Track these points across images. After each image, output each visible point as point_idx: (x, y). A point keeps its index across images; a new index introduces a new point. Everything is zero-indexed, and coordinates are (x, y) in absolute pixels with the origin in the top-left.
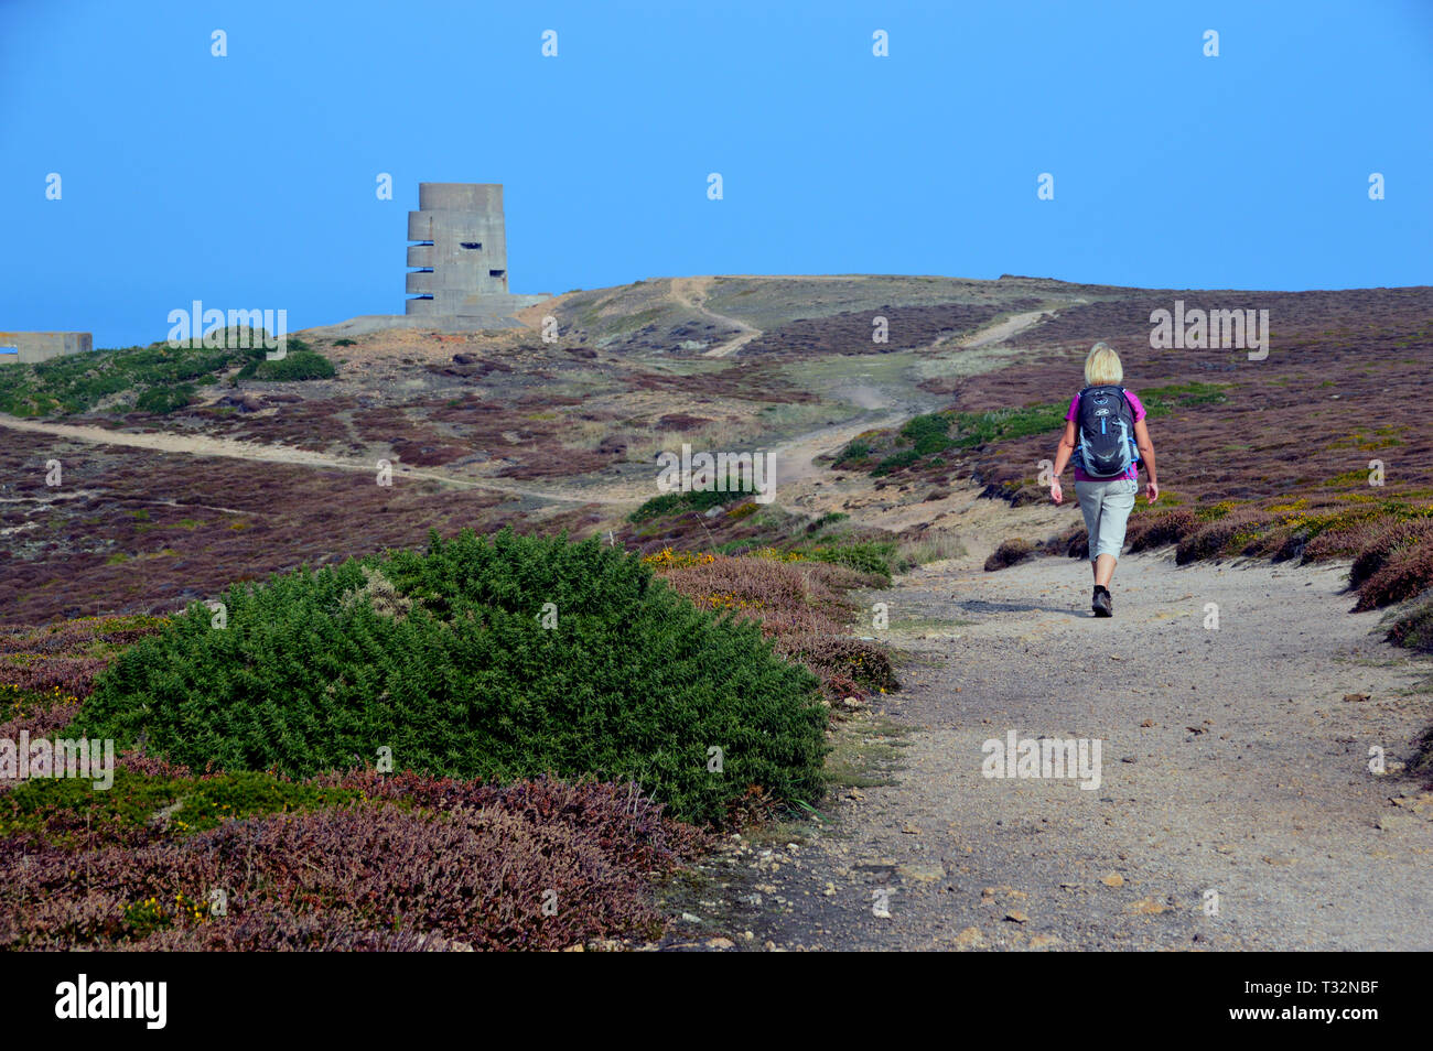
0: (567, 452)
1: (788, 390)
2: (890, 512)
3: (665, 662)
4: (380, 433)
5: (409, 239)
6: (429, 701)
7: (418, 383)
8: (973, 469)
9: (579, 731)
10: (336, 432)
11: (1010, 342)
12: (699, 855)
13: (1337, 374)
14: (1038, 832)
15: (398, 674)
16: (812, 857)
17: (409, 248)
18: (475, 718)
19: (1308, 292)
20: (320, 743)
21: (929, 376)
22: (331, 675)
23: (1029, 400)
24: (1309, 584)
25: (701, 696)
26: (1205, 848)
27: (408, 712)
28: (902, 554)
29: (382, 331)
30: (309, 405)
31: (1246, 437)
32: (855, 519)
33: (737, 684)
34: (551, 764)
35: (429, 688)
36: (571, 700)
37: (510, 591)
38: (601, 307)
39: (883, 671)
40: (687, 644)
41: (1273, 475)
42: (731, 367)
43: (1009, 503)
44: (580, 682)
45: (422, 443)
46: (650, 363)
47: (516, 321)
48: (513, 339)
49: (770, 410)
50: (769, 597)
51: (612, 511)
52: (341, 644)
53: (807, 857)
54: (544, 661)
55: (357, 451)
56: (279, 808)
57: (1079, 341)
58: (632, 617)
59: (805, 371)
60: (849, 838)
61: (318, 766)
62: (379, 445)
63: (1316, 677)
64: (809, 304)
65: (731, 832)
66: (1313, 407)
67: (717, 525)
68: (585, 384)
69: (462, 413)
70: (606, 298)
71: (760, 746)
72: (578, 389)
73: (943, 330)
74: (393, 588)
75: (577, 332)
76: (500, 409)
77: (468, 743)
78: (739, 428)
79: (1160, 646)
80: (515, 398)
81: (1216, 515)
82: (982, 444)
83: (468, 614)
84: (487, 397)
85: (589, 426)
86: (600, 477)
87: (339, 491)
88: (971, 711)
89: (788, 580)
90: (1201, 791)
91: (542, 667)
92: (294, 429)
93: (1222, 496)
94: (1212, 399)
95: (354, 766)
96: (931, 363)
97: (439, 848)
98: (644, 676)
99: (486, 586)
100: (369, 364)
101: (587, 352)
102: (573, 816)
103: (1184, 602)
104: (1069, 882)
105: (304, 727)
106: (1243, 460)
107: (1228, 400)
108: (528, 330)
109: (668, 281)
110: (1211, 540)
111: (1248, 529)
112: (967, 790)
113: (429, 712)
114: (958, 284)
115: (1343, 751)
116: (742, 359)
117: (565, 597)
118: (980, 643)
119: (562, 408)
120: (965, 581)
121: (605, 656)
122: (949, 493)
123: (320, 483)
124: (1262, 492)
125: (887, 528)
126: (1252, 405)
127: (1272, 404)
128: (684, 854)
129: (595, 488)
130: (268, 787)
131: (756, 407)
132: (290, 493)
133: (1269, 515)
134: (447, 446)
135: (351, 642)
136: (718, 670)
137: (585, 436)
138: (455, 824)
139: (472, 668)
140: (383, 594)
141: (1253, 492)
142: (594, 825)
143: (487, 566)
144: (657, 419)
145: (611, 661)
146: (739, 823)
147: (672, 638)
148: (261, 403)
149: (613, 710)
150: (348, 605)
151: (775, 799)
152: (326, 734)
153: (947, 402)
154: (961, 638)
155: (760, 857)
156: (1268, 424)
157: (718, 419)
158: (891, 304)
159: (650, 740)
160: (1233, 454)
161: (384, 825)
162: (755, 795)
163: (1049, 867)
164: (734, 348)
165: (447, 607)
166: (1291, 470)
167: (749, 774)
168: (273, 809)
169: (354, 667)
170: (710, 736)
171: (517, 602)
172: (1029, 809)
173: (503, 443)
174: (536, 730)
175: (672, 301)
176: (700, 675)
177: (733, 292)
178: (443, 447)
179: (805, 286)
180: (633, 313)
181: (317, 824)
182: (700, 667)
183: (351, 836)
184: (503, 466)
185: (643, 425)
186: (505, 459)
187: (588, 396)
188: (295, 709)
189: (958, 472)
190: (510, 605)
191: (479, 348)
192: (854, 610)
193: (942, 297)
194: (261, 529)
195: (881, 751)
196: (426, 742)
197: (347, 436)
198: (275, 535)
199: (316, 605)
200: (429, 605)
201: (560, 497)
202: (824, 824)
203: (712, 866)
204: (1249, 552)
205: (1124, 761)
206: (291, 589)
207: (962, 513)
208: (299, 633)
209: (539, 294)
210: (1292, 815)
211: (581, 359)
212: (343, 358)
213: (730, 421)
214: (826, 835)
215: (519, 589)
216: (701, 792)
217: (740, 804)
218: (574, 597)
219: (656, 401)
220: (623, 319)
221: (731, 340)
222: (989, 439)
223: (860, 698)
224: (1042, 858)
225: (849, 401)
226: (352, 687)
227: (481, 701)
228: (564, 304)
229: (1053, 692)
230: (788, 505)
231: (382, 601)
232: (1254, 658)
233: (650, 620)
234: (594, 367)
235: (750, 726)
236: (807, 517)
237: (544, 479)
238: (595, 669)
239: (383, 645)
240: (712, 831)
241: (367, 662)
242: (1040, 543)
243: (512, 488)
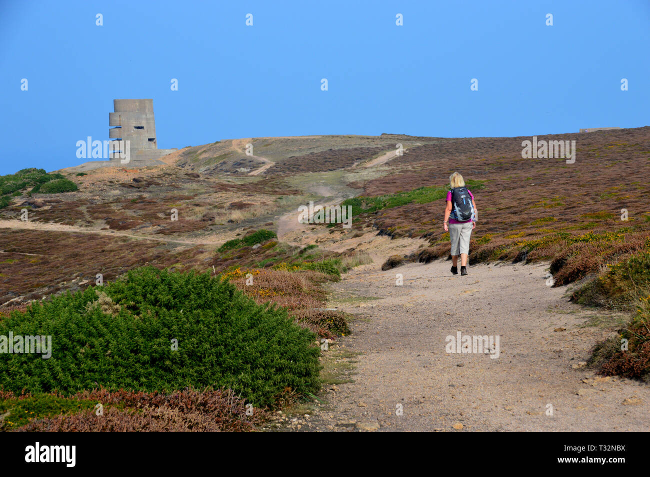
0: (187, 221)
1: (288, 189)
2: (337, 243)
3: (243, 330)
4: (100, 215)
5: (110, 125)
6: (130, 354)
7: (117, 192)
8: (373, 222)
9: (203, 366)
10: (79, 216)
11: (387, 164)
12: (263, 422)
13: (532, 174)
14: (421, 403)
15: (115, 342)
16: (316, 421)
17: (110, 130)
18: (153, 361)
19: (518, 137)
20: (78, 377)
21: (352, 181)
22: (83, 344)
23: (397, 190)
24: (531, 274)
25: (261, 346)
26: (499, 408)
27: (121, 360)
28: (344, 264)
29: (99, 169)
30: (66, 204)
31: (494, 204)
32: (321, 247)
33: (278, 339)
34: (191, 383)
35: (131, 348)
36: (200, 351)
37: (168, 300)
38: (200, 154)
39: (343, 326)
40: (253, 321)
41: (508, 221)
42: (262, 179)
43: (390, 237)
44: (203, 342)
45: (120, 219)
46: (224, 179)
47: (161, 162)
48: (160, 170)
49: (280, 198)
50: (286, 290)
51: (209, 247)
52: (87, 329)
53: (313, 421)
54: (186, 333)
55: (89, 224)
56: (59, 412)
57: (418, 162)
58: (226, 309)
59: (295, 180)
60: (333, 410)
61: (77, 389)
62: (100, 221)
63: (540, 320)
64: (296, 149)
65: (277, 410)
66: (523, 189)
67: (258, 252)
68: (194, 190)
69: (138, 205)
70: (203, 150)
71: (290, 368)
72: (191, 192)
73: (357, 159)
74: (111, 300)
75: (190, 166)
76: (156, 202)
77: (150, 374)
78: (266, 207)
79: (468, 307)
80: (162, 197)
81: (485, 242)
82: (377, 211)
83: (148, 312)
84: (149, 197)
85: (197, 209)
86: (203, 232)
87: (81, 243)
88: (385, 343)
89: (295, 281)
90: (495, 379)
91: (185, 336)
92: (59, 215)
93: (486, 231)
94: (479, 187)
95: (95, 388)
96: (352, 175)
97: (138, 429)
98: (233, 338)
99: (156, 298)
100: (93, 184)
101: (195, 175)
102: (202, 408)
103: (476, 284)
104: (438, 428)
105: (70, 370)
106: (494, 214)
107: (485, 187)
108: (167, 166)
109: (231, 141)
110: (484, 254)
111: (500, 248)
112: (386, 384)
113: (131, 360)
114: (362, 138)
115: (557, 357)
116: (266, 176)
117: (195, 301)
118: (385, 308)
119: (184, 201)
120: (374, 276)
121: (215, 329)
122: (363, 234)
123: (72, 239)
124: (503, 229)
125: (335, 251)
126: (496, 189)
127: (505, 188)
128: (256, 422)
129: (201, 237)
130: (53, 401)
131: (274, 198)
132: (59, 245)
133: (509, 241)
134: (131, 220)
135: (91, 327)
136: (269, 334)
137: (195, 214)
138: (145, 416)
139: (151, 338)
140: (106, 303)
141: (499, 229)
142: (212, 411)
143: (157, 288)
144: (228, 204)
145: (218, 332)
146: (281, 405)
147: (246, 319)
148: (43, 203)
149: (219, 355)
150: (90, 309)
151: (298, 393)
152: (81, 373)
153: (360, 192)
154: (377, 306)
155: (291, 422)
156: (504, 198)
157: (256, 203)
158: (333, 148)
159: (237, 368)
160: (489, 212)
161: (111, 418)
162: (288, 392)
163: (428, 420)
164: (262, 171)
165: (138, 308)
166: (515, 218)
167: (285, 382)
168: (55, 413)
169: (93, 340)
170: (266, 365)
171: (171, 305)
172: (416, 392)
173: (157, 218)
174: (183, 366)
175: (233, 150)
176: (260, 335)
177: (262, 145)
178: (129, 221)
179: (293, 141)
180: (215, 156)
181: (78, 419)
182: (260, 332)
183: (94, 424)
184: (158, 229)
185: (222, 207)
186: (159, 226)
187: (196, 195)
188: (65, 361)
189: (367, 224)
190: (168, 307)
191: (145, 174)
192: (326, 294)
193: (356, 144)
194: (45, 262)
195: (345, 365)
196: (130, 374)
197: (84, 217)
198: (51, 265)
199: (74, 310)
200: (129, 308)
201: (185, 242)
202: (321, 404)
203: (269, 428)
204: (502, 259)
205: (458, 366)
206: (62, 302)
207: (369, 243)
208: (66, 324)
209: (172, 149)
210: (537, 390)
211: (192, 178)
212: (81, 181)
213: (262, 205)
214: (322, 409)
215: (172, 298)
216: (262, 392)
217: (281, 396)
218: (199, 301)
219: (228, 196)
220: (211, 159)
221: (261, 167)
222: (380, 208)
223: (332, 339)
224: (424, 416)
225: (316, 193)
226: (93, 349)
227: (156, 353)
228: (184, 153)
229: (421, 332)
230: (290, 242)
231: (106, 307)
232: (511, 311)
233: (235, 310)
234: (199, 181)
235: (285, 359)
236: (299, 247)
237: (178, 234)
238: (210, 335)
239: (107, 328)
240: (268, 410)
241: (100, 337)
242: (406, 256)
243: (162, 239)
